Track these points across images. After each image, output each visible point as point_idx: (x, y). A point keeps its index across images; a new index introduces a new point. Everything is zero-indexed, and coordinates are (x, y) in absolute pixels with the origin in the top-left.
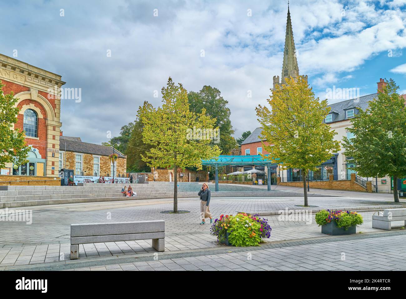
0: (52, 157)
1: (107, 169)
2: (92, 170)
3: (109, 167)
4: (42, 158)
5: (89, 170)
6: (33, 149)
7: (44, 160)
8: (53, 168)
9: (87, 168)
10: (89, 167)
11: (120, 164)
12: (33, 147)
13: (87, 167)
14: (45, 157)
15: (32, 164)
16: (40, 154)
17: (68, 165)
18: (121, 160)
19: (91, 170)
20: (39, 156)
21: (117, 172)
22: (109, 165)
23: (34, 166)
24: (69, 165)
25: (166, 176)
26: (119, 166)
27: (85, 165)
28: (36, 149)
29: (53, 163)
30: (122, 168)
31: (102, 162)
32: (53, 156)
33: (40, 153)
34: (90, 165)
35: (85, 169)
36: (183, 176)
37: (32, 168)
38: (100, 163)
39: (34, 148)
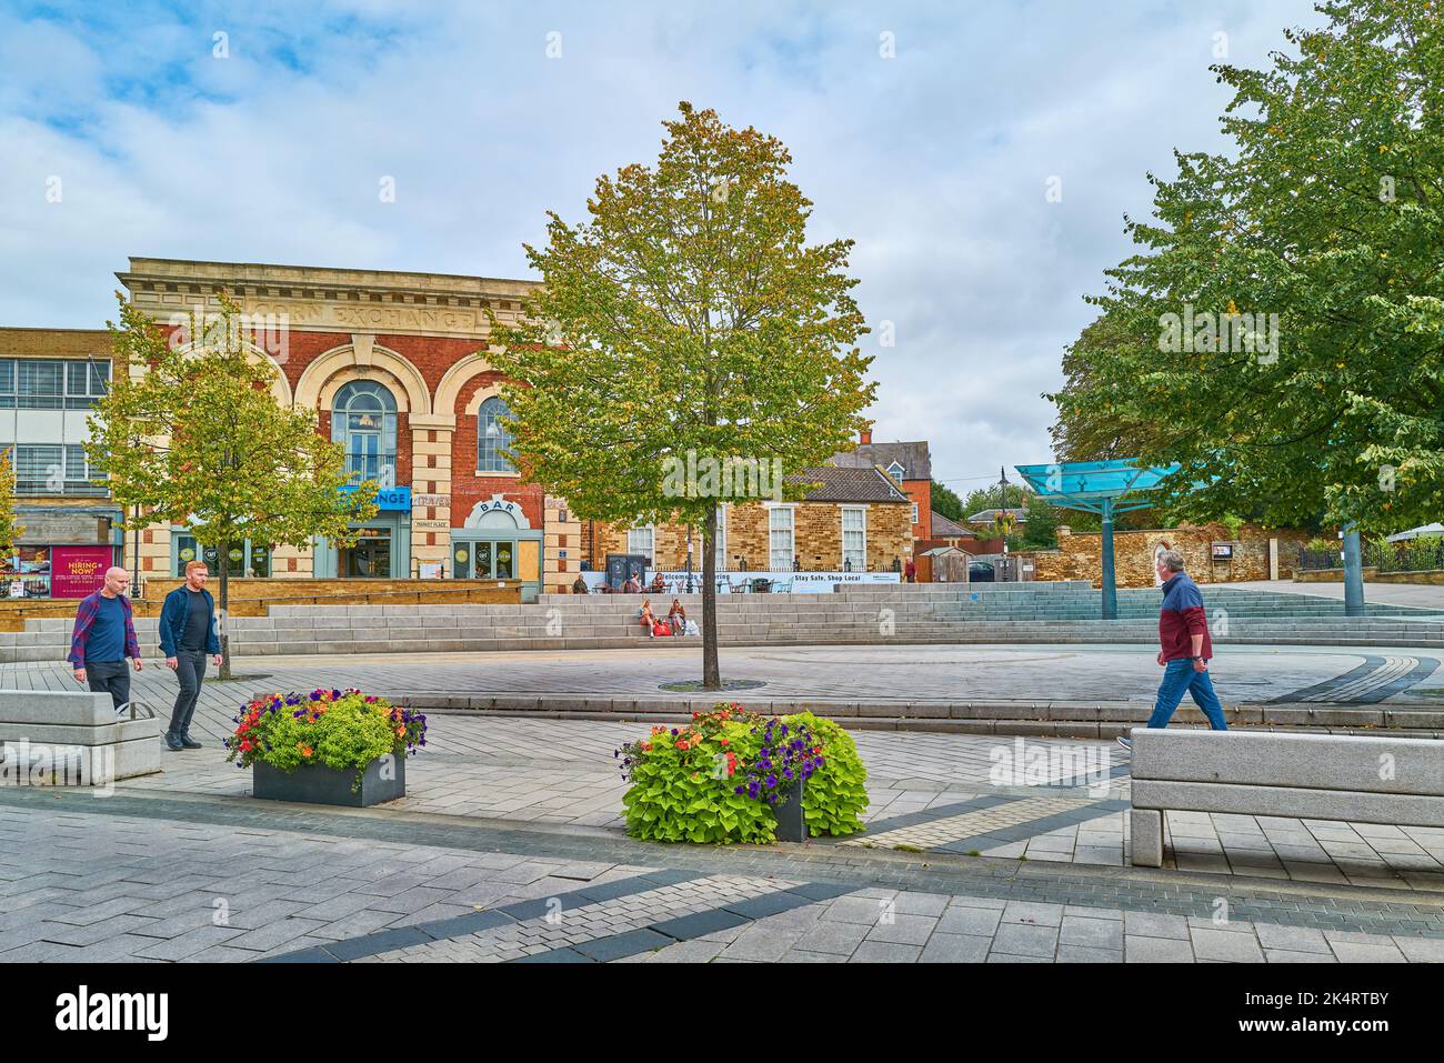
0: (560, 521)
1: (827, 544)
2: (764, 550)
3: (832, 539)
4: (532, 528)
5: (751, 552)
6: (504, 504)
7: (537, 533)
8: (563, 554)
9: (744, 545)
10: (750, 541)
11: (881, 525)
12: (505, 498)
13: (743, 542)
14: (538, 523)
15: (505, 547)
16: (526, 517)
17: (673, 542)
18: (887, 512)
19: (759, 553)
20: (525, 523)
21: (868, 555)
22: (833, 533)
23: (510, 551)
24: (677, 542)
25: (1136, 559)
26: (876, 533)
27: (735, 535)
28: (514, 504)
29: (563, 540)
30: (891, 538)
31: (804, 523)
32: (562, 518)
33: (526, 514)
34: (754, 537)
35: (734, 550)
36: (1231, 556)
37: (505, 556)
38: (797, 527)
39: (508, 503)
